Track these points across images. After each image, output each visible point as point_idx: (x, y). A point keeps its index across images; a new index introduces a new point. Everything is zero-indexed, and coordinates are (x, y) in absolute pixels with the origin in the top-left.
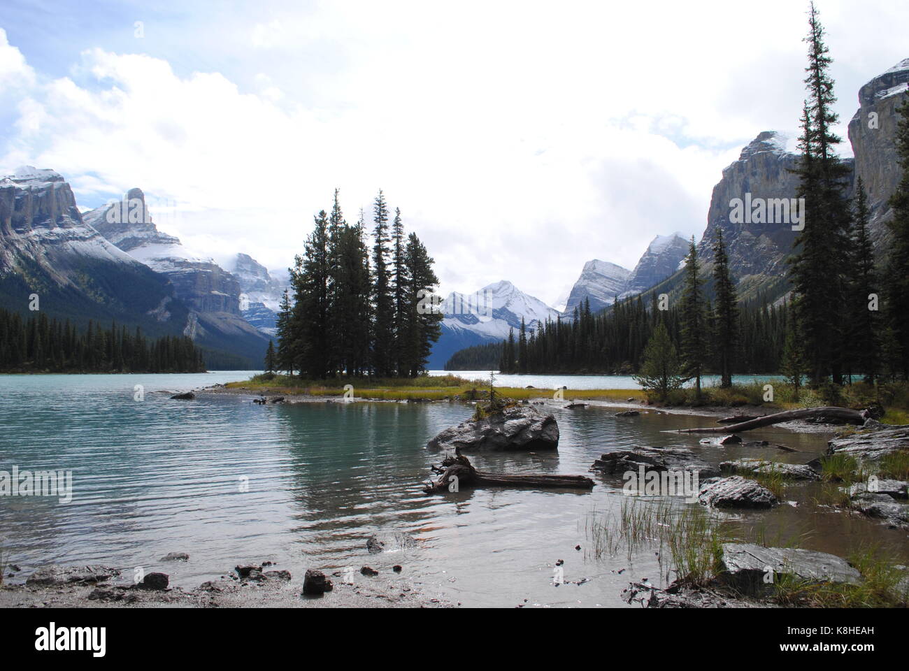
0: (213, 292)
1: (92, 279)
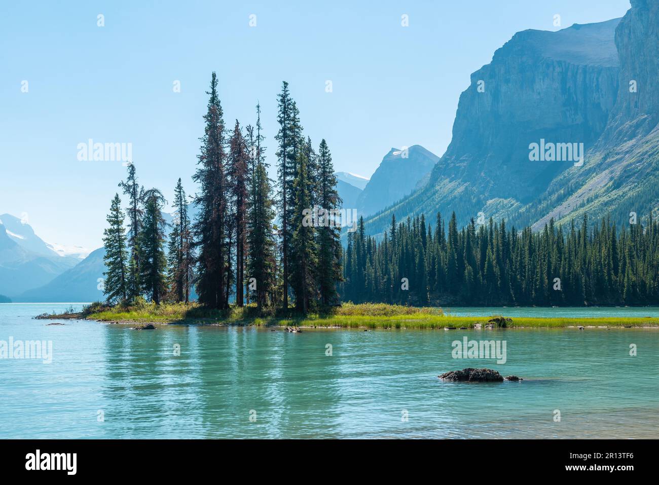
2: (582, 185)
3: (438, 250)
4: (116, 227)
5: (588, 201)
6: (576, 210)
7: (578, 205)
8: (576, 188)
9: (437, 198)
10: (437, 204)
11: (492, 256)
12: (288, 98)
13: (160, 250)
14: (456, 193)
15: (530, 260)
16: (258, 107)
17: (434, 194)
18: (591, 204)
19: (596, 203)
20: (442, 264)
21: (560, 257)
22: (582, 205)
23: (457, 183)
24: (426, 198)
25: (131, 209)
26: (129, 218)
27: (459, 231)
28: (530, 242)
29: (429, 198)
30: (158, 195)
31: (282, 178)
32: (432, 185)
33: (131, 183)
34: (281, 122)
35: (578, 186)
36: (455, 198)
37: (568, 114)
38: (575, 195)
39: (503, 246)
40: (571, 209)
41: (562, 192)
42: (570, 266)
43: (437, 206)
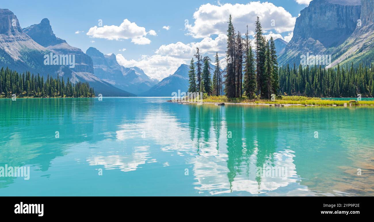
0: (81, 64)
1: (29, 58)
2: (346, 51)
3: (295, 76)
4: (192, 70)
5: (349, 57)
6: (344, 61)
7: (345, 59)
8: (343, 52)
9: (288, 58)
10: (288, 60)
11: (316, 79)
12: (259, 22)
13: (209, 77)
14: (295, 55)
15: (332, 80)
16: (247, 26)
17: (286, 56)
18: (350, 59)
19: (352, 58)
20: (297, 82)
21: (344, 79)
22: (346, 59)
23: (295, 52)
24: (283, 58)
25: (197, 64)
26: (197, 67)
27: (303, 69)
28: (332, 73)
29: (284, 58)
30: (208, 58)
31: (257, 51)
32: (286, 53)
33: (198, 55)
34: (256, 31)
35: (344, 52)
36: (295, 57)
37: (340, 24)
38: (343, 55)
39: (321, 75)
40: (342, 60)
41: (338, 54)
42: (348, 83)
43: (288, 61)
